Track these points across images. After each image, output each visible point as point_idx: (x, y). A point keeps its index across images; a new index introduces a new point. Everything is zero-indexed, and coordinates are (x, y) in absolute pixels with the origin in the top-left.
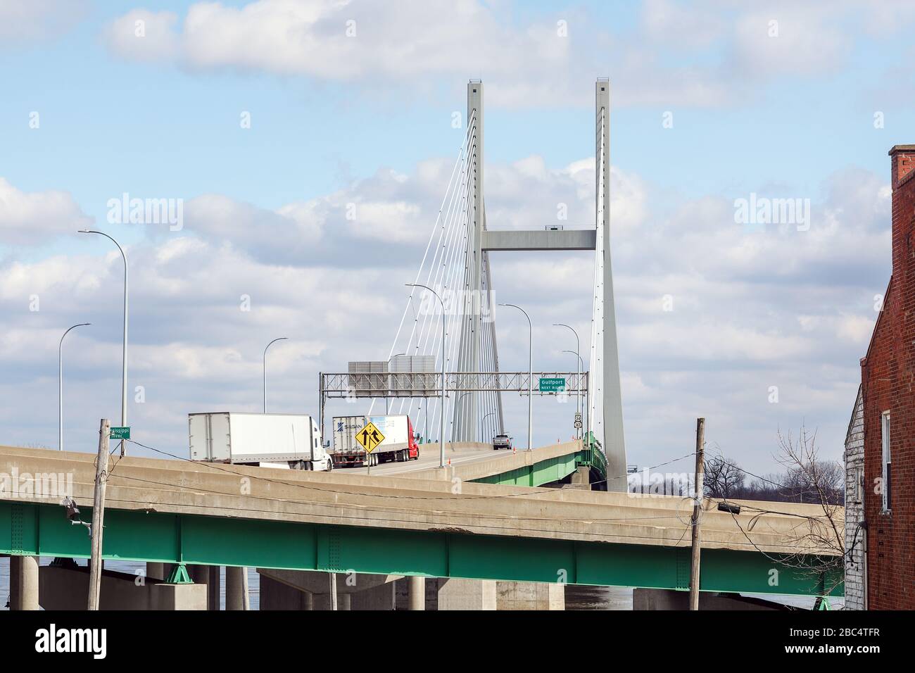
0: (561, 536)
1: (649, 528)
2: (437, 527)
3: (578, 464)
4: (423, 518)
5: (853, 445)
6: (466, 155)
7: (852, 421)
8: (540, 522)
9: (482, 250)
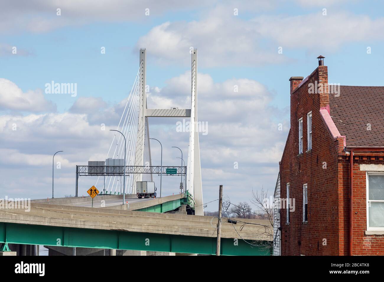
0: (165, 233)
1: (201, 230)
2: (114, 228)
3: (182, 204)
4: (108, 225)
5: (277, 196)
6: (139, 78)
7: (276, 187)
8: (156, 227)
9: (145, 117)
